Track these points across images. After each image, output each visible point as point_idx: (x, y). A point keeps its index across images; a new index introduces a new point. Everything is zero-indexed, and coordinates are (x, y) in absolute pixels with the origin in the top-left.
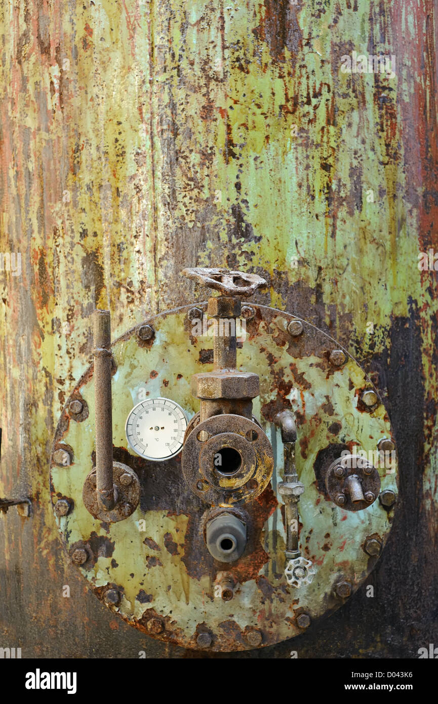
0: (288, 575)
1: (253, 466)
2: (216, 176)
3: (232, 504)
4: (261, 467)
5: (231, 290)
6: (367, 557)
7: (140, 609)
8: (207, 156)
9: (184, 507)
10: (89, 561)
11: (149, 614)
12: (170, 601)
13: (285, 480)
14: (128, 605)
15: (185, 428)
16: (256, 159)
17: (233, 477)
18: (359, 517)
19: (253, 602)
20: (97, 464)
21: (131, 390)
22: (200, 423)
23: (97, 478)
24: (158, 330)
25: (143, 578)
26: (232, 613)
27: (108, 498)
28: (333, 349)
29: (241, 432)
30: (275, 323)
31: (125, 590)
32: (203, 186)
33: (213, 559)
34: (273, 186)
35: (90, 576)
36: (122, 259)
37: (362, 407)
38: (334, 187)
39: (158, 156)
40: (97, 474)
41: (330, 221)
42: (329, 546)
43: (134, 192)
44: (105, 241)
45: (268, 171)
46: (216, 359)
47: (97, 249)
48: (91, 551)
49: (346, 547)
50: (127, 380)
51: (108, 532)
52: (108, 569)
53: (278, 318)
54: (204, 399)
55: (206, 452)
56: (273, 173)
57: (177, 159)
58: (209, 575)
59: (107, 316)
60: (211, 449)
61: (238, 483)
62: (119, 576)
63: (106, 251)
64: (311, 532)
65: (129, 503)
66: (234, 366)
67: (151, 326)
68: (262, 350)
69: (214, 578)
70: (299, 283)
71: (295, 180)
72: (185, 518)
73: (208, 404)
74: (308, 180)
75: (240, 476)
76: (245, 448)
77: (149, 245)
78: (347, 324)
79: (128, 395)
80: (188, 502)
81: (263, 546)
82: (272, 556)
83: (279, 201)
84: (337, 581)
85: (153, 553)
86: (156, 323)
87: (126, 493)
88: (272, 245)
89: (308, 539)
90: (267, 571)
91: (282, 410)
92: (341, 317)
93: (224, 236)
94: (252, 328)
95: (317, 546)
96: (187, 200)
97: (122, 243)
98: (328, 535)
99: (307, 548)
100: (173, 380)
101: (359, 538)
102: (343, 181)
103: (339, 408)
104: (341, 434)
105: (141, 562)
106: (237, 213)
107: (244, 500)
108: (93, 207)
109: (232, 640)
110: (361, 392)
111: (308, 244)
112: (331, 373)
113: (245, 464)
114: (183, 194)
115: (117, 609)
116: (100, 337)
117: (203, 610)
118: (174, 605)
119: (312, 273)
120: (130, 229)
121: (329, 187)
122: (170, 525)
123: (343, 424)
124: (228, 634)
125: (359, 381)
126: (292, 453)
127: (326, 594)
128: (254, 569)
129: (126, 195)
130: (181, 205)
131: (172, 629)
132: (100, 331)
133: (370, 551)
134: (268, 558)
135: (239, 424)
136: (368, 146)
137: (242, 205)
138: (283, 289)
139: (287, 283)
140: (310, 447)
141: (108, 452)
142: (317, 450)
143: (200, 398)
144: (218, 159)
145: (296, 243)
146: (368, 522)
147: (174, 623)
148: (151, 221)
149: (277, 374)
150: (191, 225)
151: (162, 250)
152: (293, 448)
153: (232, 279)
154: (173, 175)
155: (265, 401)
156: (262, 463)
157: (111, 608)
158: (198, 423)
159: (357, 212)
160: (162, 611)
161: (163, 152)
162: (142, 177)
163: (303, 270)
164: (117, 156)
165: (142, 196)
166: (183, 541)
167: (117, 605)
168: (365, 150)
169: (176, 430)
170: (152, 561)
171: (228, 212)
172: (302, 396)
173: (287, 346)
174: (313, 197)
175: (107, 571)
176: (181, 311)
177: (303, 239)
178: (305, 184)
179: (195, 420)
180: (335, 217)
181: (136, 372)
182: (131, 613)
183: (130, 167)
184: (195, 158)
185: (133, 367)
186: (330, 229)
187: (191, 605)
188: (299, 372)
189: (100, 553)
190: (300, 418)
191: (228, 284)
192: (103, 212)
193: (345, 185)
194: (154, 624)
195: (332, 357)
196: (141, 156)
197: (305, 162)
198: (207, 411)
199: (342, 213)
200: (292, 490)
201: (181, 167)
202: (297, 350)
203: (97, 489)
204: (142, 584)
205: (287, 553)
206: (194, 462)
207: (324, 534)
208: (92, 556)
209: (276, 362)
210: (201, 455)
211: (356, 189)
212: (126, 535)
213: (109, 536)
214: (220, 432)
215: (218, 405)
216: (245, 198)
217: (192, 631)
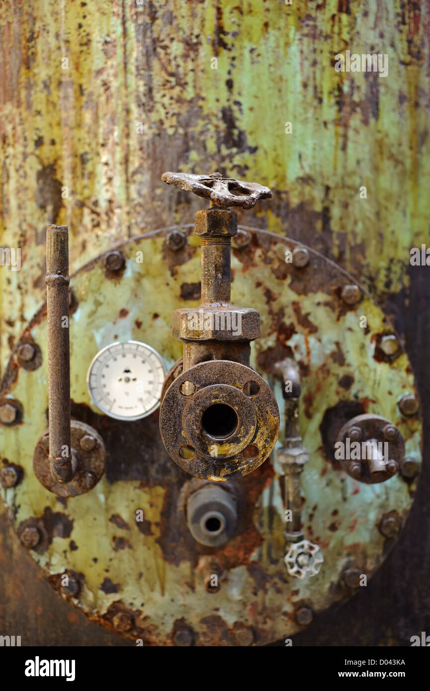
0: (290, 563)
1: (253, 427)
2: (203, 71)
3: (224, 477)
4: (263, 429)
5: (225, 199)
6: (383, 539)
7: (105, 601)
8: (192, 46)
9: (160, 476)
10: (43, 543)
11: (116, 608)
12: (141, 591)
13: (286, 446)
14: (90, 596)
15: (162, 380)
16: (252, 51)
17: (227, 441)
18: (374, 491)
19: (243, 593)
20: (51, 423)
21: (94, 332)
22: (184, 372)
23: (50, 442)
24: (129, 258)
25: (109, 563)
26: (218, 606)
27: (64, 467)
28: (346, 284)
29: (238, 383)
30: (275, 252)
31: (87, 578)
32: (186, 84)
33: (195, 541)
34: (272, 84)
35: (43, 561)
36: (86, 172)
37: (380, 356)
38: (346, 89)
39: (132, 44)
40: (50, 435)
41: (341, 130)
42: (337, 525)
43: (102, 89)
44: (65, 151)
45: (266, 66)
46: (204, 290)
47: (56, 161)
48: (44, 531)
49: (358, 526)
50: (90, 320)
51: (66, 507)
52: (65, 552)
53: (279, 245)
54: (188, 341)
55: (191, 410)
56: (272, 69)
57: (155, 49)
58: (190, 560)
59: (64, 233)
60: (198, 405)
61: (233, 449)
62: (79, 560)
63: (66, 163)
64: (315, 508)
65: (91, 472)
66: (227, 299)
67: (121, 253)
68: (259, 285)
69: (195, 564)
70: (302, 206)
71: (299, 79)
72: (161, 491)
73: (193, 347)
74: (315, 79)
75: (236, 440)
76: (242, 404)
77: (119, 156)
78: (359, 257)
79: (92, 339)
80: (164, 470)
81: (257, 525)
82: (267, 537)
83: (279, 103)
84: (346, 568)
85: (121, 533)
86: (126, 250)
87: (87, 460)
88: (270, 158)
89: (311, 517)
90: (260, 556)
91: (282, 358)
92: (352, 249)
93: (212, 146)
94: (246, 257)
95: (321, 525)
96: (166, 100)
97: (86, 153)
98: (335, 513)
99: (310, 528)
100: (147, 320)
101: (373, 516)
102: (357, 83)
103: (352, 357)
104: (354, 389)
105: (107, 544)
106: (228, 118)
107: (240, 472)
108: (51, 108)
109: (217, 639)
110: (378, 338)
111: (314, 157)
112: (342, 313)
113: (242, 425)
114: (162, 92)
115: (76, 602)
116: (55, 260)
117: (181, 602)
118: (146, 597)
119: (318, 193)
120: (96, 135)
121: (340, 89)
122: (143, 498)
123: (357, 376)
124: (213, 631)
125: (377, 324)
126: (296, 412)
127: (332, 583)
128: (246, 553)
129: (91, 94)
130: (159, 107)
131: (143, 625)
132: (55, 251)
133: (386, 531)
134: (262, 540)
135: (235, 373)
136: (387, 41)
137: (235, 108)
138: (283, 212)
139: (288, 205)
140: (315, 404)
141: (65, 409)
142: (324, 408)
143: (183, 339)
144: (205, 50)
145: (300, 157)
146: (384, 497)
147: (146, 618)
148: (122, 125)
149: (277, 314)
150: (171, 131)
151: (135, 162)
152: (296, 405)
153: (226, 185)
154: (149, 67)
155: (261, 347)
156: (264, 425)
157: (68, 599)
158: (180, 373)
159: (372, 121)
160: (131, 604)
161: (138, 41)
162: (111, 72)
163: (307, 189)
164: (81, 45)
165: (112, 95)
166: (158, 519)
167: (77, 596)
168: (384, 45)
169: (151, 383)
170: (120, 543)
171: (216, 116)
172: (307, 342)
173: (288, 280)
174: (320, 101)
175: (63, 554)
176: (158, 235)
177: (308, 152)
178: (311, 83)
179: (175, 369)
180: (346, 126)
181: (102, 310)
182: (94, 606)
183: (97, 59)
184: (177, 48)
185: (98, 304)
186: (341, 140)
187: (167, 597)
188: (303, 312)
189: (55, 533)
190: (304, 369)
191: (220, 190)
192: (64, 115)
193: (358, 87)
194: (121, 619)
195: (344, 294)
196: (110, 45)
197: (312, 57)
198: (193, 356)
199: (355, 121)
200: (294, 457)
201: (160, 60)
202: (301, 286)
203: (50, 456)
204: (107, 571)
205: (288, 535)
206: (175, 423)
207: (331, 510)
208: (46, 536)
209: (274, 300)
210: (184, 413)
211: (372, 93)
212: (88, 510)
213: (66, 512)
214: (210, 384)
215: (207, 349)
216: (238, 99)
217: (168, 628)
